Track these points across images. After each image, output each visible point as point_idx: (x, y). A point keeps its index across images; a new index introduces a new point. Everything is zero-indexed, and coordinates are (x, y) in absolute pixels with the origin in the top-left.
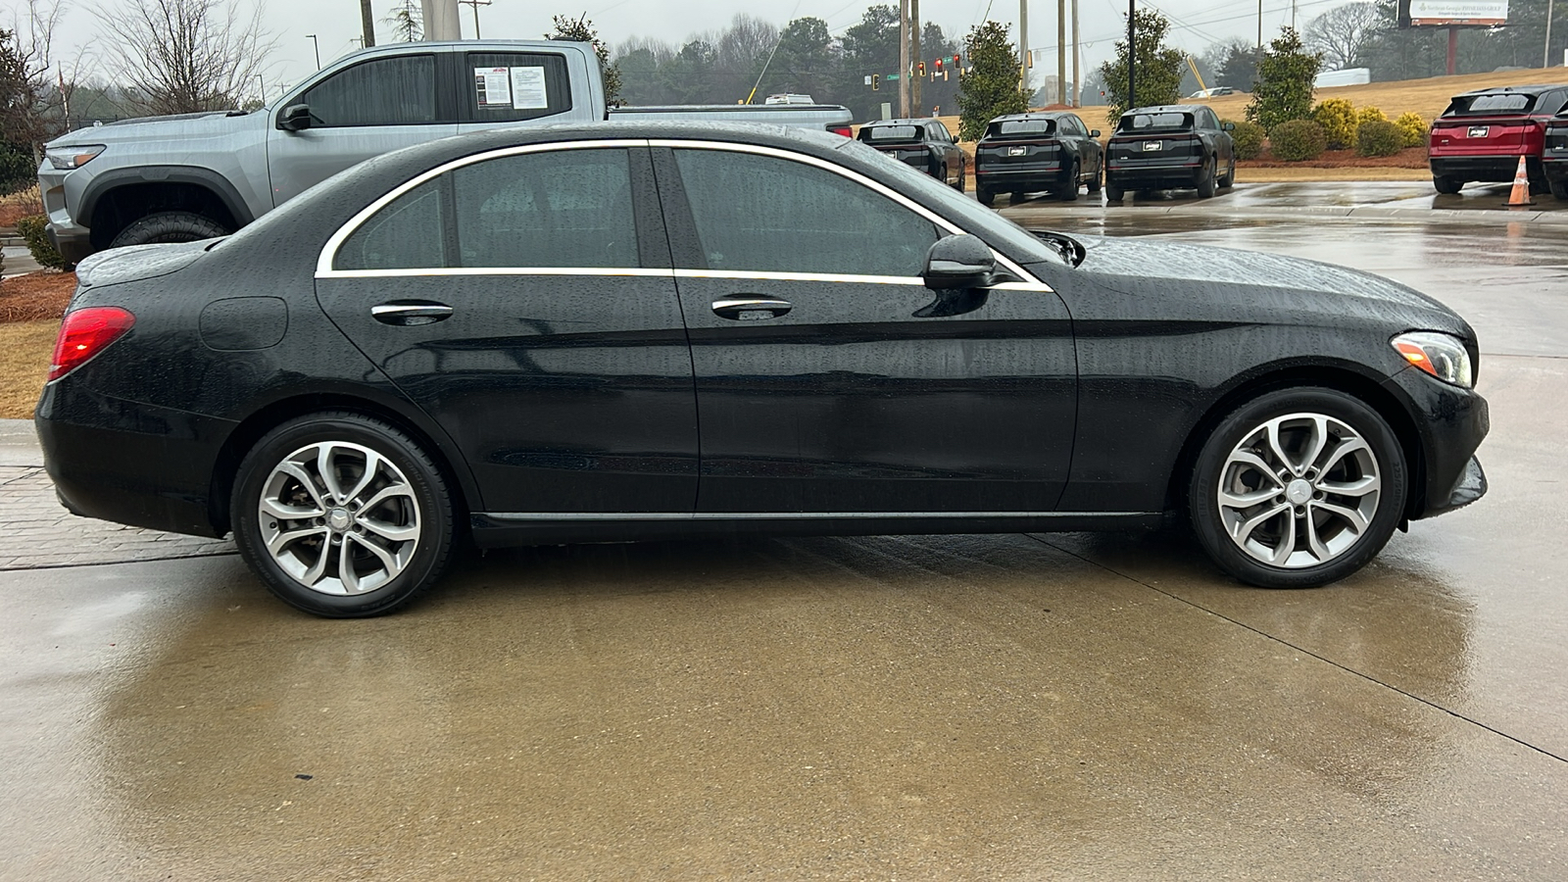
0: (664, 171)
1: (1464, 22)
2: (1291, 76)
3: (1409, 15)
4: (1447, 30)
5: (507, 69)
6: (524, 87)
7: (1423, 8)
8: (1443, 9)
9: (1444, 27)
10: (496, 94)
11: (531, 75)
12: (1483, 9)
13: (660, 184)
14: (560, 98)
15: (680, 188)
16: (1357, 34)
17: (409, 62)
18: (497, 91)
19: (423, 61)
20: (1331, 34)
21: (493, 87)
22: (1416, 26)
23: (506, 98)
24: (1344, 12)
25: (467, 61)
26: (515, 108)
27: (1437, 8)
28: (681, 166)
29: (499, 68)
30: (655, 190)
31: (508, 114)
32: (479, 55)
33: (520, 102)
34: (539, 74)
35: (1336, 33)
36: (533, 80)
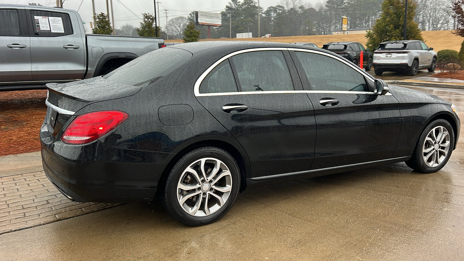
0: (294, 58)
1: (212, 25)
2: (193, 36)
3: (198, 21)
4: (207, 26)
5: (47, 17)
6: (54, 24)
7: (201, 20)
8: (206, 20)
9: (207, 25)
10: (44, 26)
11: (57, 20)
12: (216, 21)
13: (295, 63)
14: (69, 30)
15: (300, 64)
16: (182, 25)
17: (7, 12)
18: (44, 25)
19: (13, 12)
20: (175, 25)
21: (42, 24)
22: (200, 24)
23: (48, 28)
24: (178, 19)
25: (31, 13)
26: (52, 32)
27: (204, 20)
28: (298, 57)
29: (44, 17)
30: (294, 64)
31: (49, 34)
32: (35, 11)
33: (53, 30)
34: (60, 20)
35: (176, 25)
36: (58, 22)
